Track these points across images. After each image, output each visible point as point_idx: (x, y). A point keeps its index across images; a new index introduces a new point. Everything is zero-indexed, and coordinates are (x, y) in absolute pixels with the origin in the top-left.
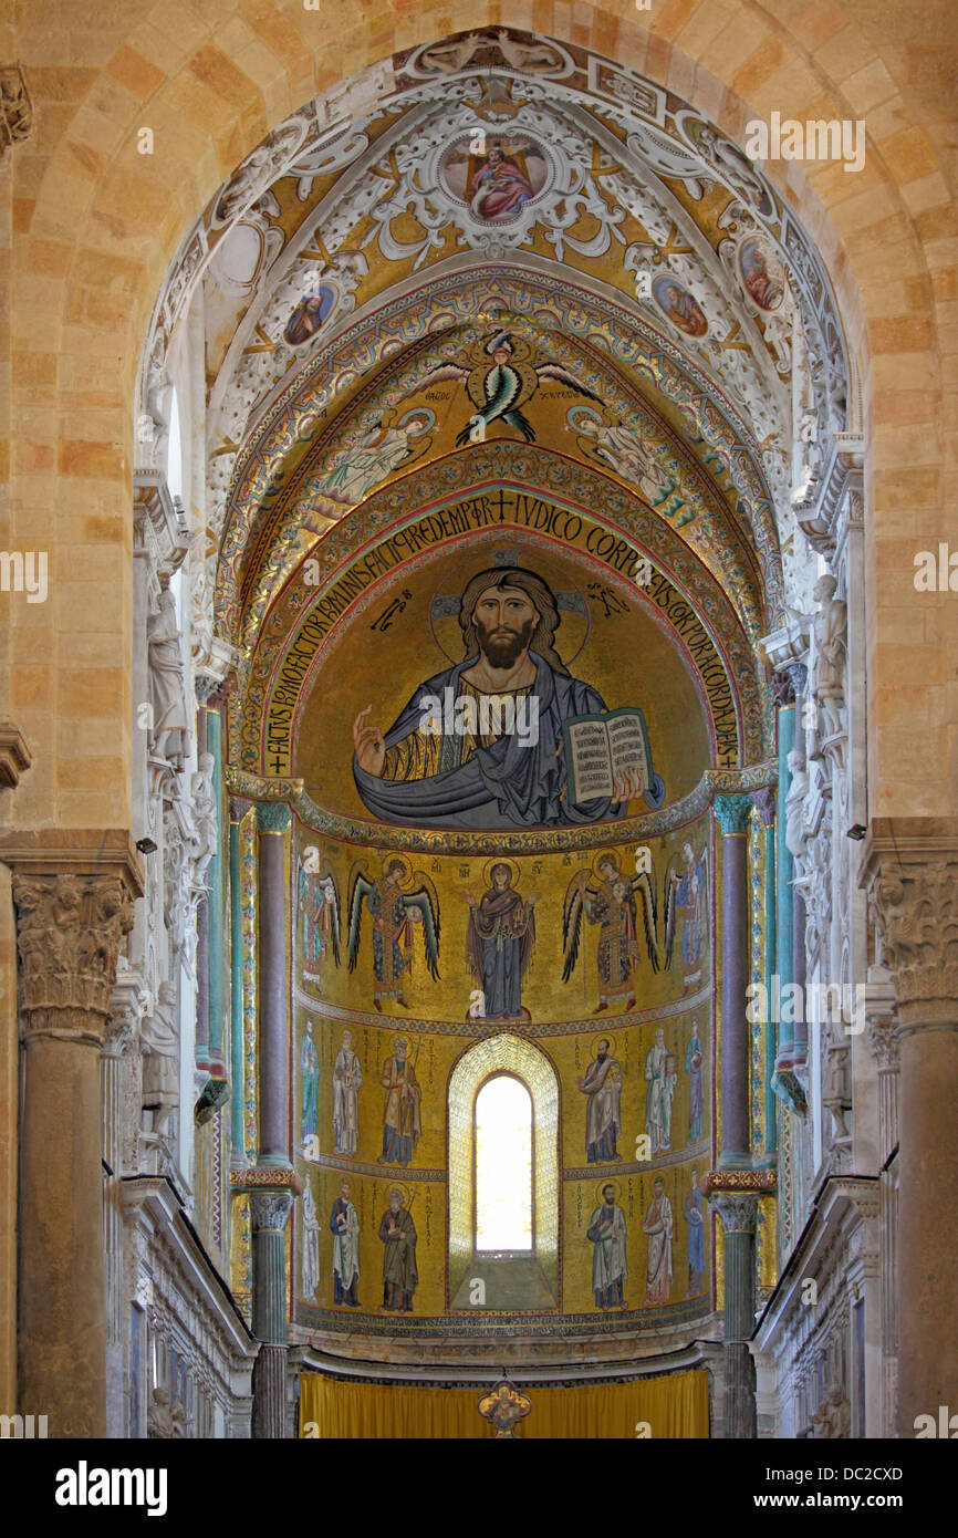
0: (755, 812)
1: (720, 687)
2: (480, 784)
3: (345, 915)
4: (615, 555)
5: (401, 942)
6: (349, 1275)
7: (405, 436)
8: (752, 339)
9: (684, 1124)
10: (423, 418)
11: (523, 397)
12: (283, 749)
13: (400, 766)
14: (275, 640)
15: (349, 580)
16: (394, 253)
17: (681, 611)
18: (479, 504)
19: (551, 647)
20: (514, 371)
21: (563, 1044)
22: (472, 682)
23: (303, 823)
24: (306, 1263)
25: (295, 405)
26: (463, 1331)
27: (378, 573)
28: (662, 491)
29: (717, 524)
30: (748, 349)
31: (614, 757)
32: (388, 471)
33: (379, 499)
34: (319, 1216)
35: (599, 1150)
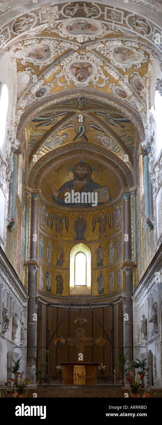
4: (104, 158)
5: (61, 225)
6: (49, 286)
7: (62, 138)
9: (117, 257)
10: (66, 134)
11: (86, 132)
13: (61, 196)
16: (61, 84)
18: (77, 151)
19: (90, 177)
20: (84, 126)
21: (92, 245)
22: (75, 183)
23: (41, 200)
24: (40, 283)
26: (72, 299)
27: (57, 160)
28: (113, 147)
31: (102, 195)
32: (59, 144)
34: (43, 274)
35: (99, 264)
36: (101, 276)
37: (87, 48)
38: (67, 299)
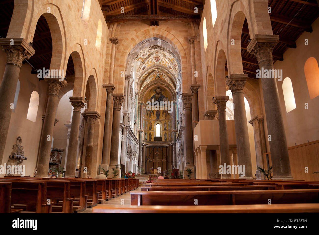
0: (176, 104)
5: (151, 114)
6: (147, 138)
7: (151, 78)
8: (175, 69)
9: (171, 127)
10: (153, 77)
11: (160, 75)
12: (143, 100)
13: (151, 101)
14: (142, 92)
15: (147, 88)
16: (150, 64)
17: (170, 90)
19: (162, 93)
21: (162, 121)
22: (156, 96)
23: (144, 105)
25: (143, 74)
27: (150, 88)
28: (169, 82)
29: (173, 84)
30: (174, 70)
32: (150, 81)
33: (150, 83)
34: (144, 133)
35: (165, 129)
36: (166, 134)
37: (158, 52)
38: (153, 143)
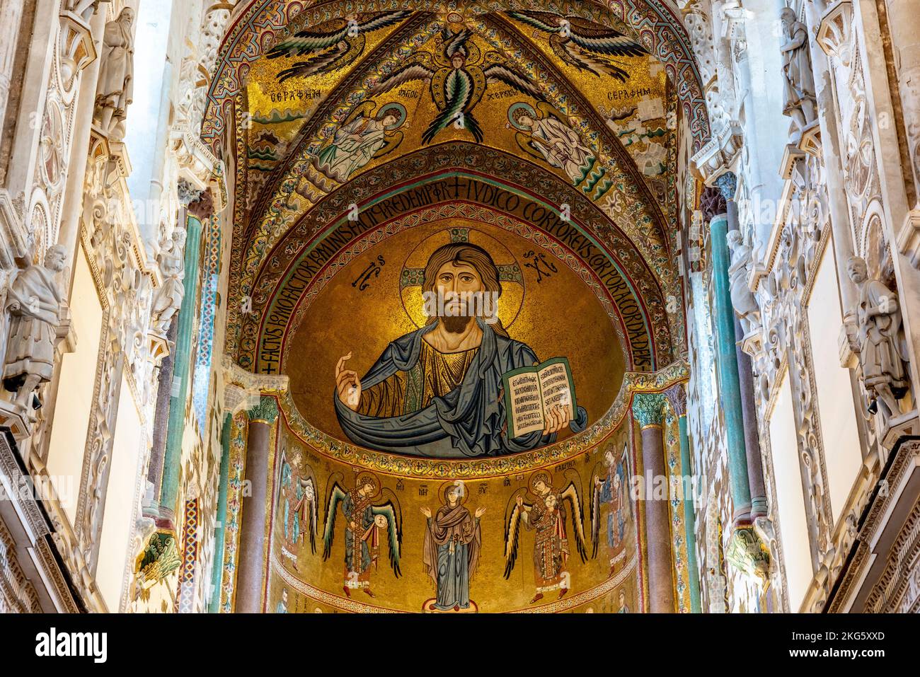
0: (667, 407)
1: (635, 315)
2: (437, 424)
3: (322, 514)
4: (546, 222)
5: (370, 542)
7: (382, 128)
10: (396, 113)
12: (274, 358)
13: (373, 404)
14: (271, 276)
15: (334, 237)
17: (600, 261)
18: (438, 185)
20: (468, 74)
22: (432, 343)
23: (289, 426)
27: (358, 232)
28: (582, 170)
29: (629, 183)
31: (544, 399)
32: (369, 158)
